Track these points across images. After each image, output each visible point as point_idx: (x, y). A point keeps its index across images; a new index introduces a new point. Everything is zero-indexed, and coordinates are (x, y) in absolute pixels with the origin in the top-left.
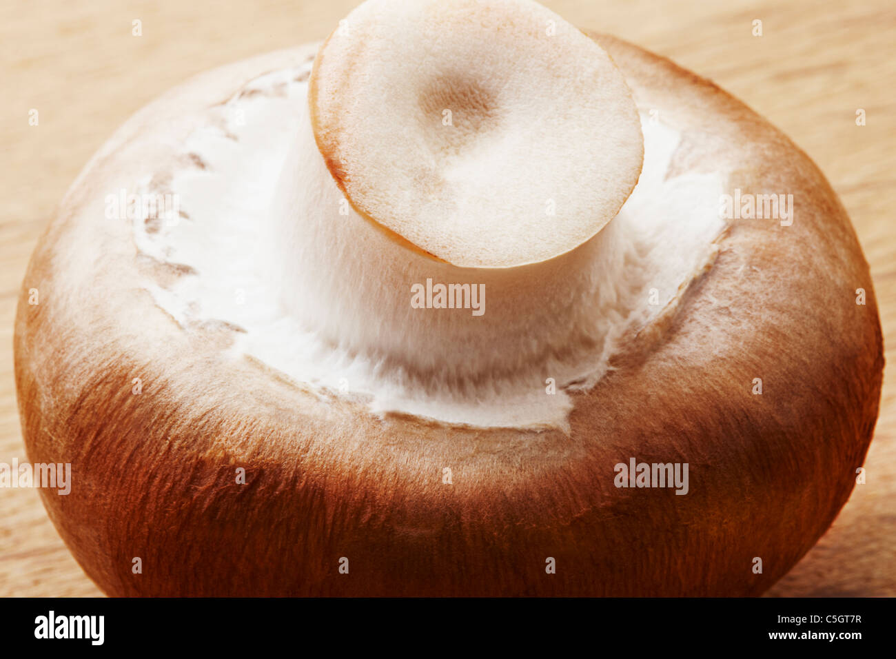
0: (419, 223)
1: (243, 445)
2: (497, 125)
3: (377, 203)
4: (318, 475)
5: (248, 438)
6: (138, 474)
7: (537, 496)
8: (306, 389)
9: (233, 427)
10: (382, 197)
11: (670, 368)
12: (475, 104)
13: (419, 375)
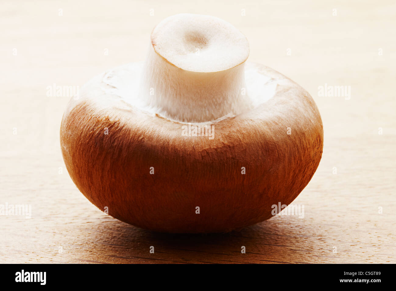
6: (81, 126)
12: (203, 42)
13: (171, 116)
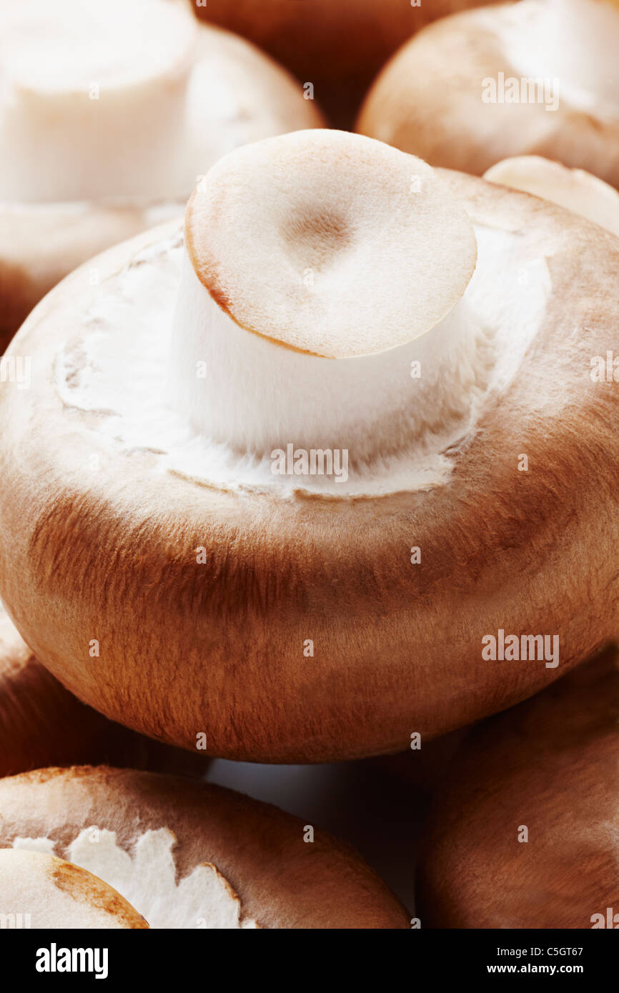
0: (297, 329)
1: (181, 543)
2: (348, 242)
3: (258, 318)
4: (247, 557)
5: (183, 537)
6: (95, 585)
7: (435, 543)
8: (225, 489)
9: (168, 529)
10: (261, 313)
11: (530, 421)
12: (327, 228)
